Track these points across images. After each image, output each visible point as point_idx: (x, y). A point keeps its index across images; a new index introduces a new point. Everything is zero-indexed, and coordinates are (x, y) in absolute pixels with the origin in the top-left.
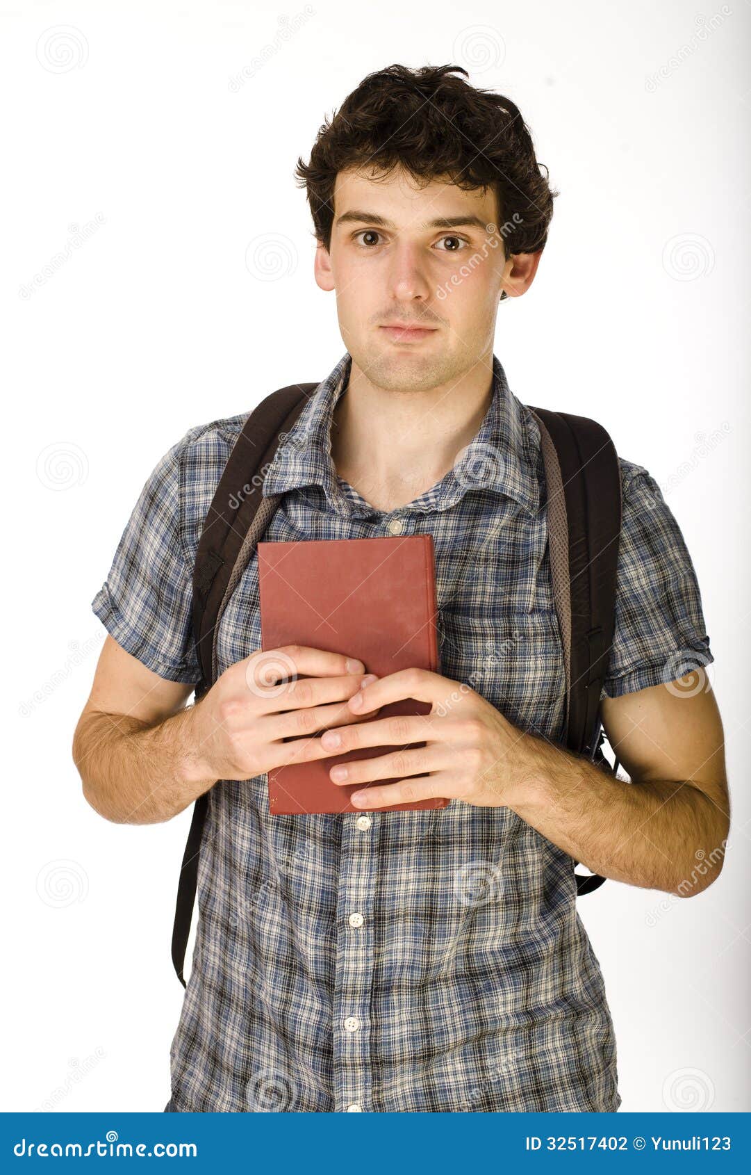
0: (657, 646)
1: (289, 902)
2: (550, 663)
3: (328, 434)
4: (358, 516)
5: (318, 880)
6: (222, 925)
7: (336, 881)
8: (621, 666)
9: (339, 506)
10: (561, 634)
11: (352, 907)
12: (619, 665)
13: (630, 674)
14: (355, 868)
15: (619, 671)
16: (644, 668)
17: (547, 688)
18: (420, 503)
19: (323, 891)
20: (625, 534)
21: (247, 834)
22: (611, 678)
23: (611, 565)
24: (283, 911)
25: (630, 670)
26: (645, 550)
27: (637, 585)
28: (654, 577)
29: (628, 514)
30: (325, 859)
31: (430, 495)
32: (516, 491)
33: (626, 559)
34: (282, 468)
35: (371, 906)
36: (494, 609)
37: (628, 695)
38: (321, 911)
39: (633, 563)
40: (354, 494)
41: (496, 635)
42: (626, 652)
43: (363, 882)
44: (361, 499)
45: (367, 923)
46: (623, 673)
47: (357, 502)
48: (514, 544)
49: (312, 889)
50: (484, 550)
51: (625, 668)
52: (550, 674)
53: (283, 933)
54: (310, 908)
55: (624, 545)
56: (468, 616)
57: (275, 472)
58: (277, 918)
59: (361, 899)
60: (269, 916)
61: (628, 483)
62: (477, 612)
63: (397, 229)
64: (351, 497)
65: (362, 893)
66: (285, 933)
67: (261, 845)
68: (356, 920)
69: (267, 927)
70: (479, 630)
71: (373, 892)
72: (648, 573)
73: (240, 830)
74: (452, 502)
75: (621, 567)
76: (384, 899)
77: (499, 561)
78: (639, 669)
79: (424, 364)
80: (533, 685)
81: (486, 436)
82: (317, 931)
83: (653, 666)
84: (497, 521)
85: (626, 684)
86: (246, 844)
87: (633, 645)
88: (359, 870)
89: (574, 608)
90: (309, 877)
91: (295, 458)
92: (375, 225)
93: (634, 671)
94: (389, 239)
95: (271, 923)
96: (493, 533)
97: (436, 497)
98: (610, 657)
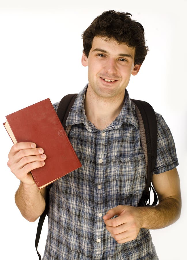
0: (168, 161)
1: (79, 235)
2: (143, 167)
3: (84, 109)
4: (94, 131)
5: (87, 230)
6: (57, 240)
7: (93, 230)
8: (159, 166)
9: (89, 129)
10: (145, 159)
11: (98, 237)
12: (158, 166)
13: (161, 168)
14: (98, 227)
15: (158, 167)
16: (165, 166)
17: (143, 173)
18: (110, 127)
19: (89, 233)
20: (159, 132)
21: (64, 217)
22: (156, 169)
23: (156, 140)
24: (77, 237)
25: (161, 167)
26: (164, 136)
27: (162, 145)
28: (166, 143)
29: (159, 126)
30: (89, 224)
31: (112, 125)
32: (134, 123)
33: (159, 138)
34: (71, 118)
35: (102, 236)
36: (131, 155)
37: (161, 173)
38: (89, 238)
39: (161, 139)
40: (92, 125)
41: (131, 162)
42: (160, 163)
43: (100, 230)
44: (94, 126)
45: (102, 241)
46: (159, 168)
47: (93, 127)
48: (133, 137)
49: (86, 232)
50: (127, 139)
51: (160, 167)
52: (143, 170)
53: (77, 243)
54: (86, 237)
55: (159, 135)
56: (124, 157)
57: (69, 119)
58: (75, 240)
59: (100, 235)
60: (72, 239)
61: (158, 118)
62: (126, 156)
63: (110, 55)
64: (92, 126)
65: (100, 233)
66: (77, 244)
67: (69, 220)
68: (99, 240)
69: (72, 242)
70: (127, 161)
71: (103, 233)
72: (165, 142)
73: (62, 216)
74: (119, 127)
75: (158, 140)
76: (106, 234)
77: (131, 142)
78: (164, 167)
79: (112, 91)
80: (140, 173)
81: (125, 109)
82: (88, 243)
83: (167, 166)
84: (129, 131)
85: (160, 171)
86: (64, 220)
87: (162, 161)
88: (100, 227)
89: (148, 152)
90: (85, 229)
91: (75, 116)
92: (104, 53)
93: (163, 167)
94: (107, 57)
95: (73, 241)
96: (129, 135)
97: (114, 126)
98: (156, 164)
